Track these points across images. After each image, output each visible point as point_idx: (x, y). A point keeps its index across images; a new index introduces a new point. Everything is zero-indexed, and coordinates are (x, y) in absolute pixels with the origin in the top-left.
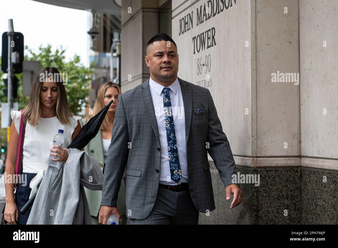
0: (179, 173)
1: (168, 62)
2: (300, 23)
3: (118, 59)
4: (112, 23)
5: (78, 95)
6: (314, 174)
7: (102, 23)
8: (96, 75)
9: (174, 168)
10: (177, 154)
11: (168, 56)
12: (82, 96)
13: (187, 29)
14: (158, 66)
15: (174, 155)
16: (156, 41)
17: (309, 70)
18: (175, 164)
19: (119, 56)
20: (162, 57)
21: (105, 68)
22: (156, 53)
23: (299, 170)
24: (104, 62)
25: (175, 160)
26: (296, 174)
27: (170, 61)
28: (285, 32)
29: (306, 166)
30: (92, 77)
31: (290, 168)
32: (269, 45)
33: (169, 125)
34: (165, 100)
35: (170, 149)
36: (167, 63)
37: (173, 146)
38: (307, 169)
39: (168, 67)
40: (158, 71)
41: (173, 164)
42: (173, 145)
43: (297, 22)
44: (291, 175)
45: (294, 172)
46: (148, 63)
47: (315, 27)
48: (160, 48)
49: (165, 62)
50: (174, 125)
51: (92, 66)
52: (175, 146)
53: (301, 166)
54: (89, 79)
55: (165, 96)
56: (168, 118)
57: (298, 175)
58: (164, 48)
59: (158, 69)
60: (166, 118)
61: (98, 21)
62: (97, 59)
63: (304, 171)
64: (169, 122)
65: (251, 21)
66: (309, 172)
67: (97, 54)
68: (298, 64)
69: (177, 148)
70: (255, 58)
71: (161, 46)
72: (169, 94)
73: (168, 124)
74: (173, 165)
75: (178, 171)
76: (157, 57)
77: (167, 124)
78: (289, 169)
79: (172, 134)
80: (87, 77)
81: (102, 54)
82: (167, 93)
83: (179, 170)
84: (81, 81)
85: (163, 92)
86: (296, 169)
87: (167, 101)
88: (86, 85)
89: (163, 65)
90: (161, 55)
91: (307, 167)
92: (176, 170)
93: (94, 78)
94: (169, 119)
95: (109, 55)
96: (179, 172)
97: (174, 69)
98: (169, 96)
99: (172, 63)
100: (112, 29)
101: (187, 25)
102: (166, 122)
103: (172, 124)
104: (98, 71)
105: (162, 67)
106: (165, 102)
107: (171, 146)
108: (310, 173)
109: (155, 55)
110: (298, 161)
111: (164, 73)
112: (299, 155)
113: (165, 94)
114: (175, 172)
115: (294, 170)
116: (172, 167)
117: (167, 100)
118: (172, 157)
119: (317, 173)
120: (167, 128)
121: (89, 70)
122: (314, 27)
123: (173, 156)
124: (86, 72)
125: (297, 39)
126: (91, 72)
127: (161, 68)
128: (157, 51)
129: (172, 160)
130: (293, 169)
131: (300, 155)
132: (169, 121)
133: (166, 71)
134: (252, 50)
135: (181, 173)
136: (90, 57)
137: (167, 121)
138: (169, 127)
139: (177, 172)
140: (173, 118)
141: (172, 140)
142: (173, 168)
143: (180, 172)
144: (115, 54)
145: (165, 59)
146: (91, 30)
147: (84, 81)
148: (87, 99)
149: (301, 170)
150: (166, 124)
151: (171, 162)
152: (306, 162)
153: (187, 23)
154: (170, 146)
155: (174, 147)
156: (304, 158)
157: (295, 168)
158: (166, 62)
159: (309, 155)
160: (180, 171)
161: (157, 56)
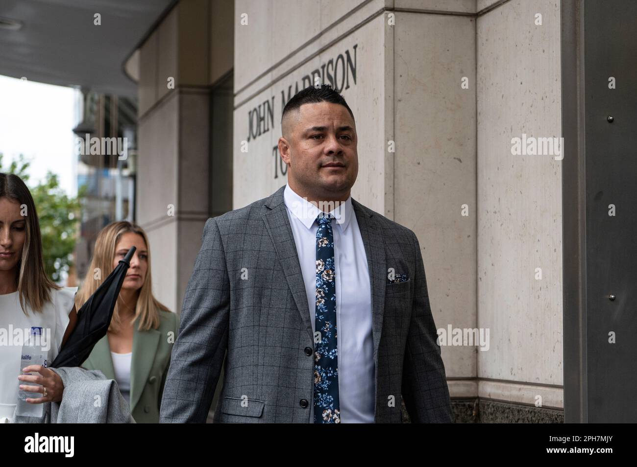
0: (335, 419)
1: (338, 152)
2: (478, 123)
3: (130, 183)
4: (121, 112)
5: (54, 251)
6: (503, 412)
7: (102, 113)
8: (90, 211)
9: (325, 403)
10: (335, 371)
11: (337, 137)
12: (61, 252)
13: (262, 130)
14: (314, 162)
15: (327, 374)
16: (307, 102)
17: (495, 212)
18: (327, 395)
19: (134, 177)
20: (323, 141)
21: (106, 198)
22: (308, 130)
23: (475, 405)
24: (105, 187)
25: (328, 385)
26: (469, 412)
27: (342, 149)
28: (449, 140)
29: (488, 397)
30: (82, 215)
31: (457, 401)
32: (419, 164)
33: (323, 301)
34: (321, 242)
35: (319, 358)
36: (336, 155)
37: (328, 352)
38: (490, 403)
39: (338, 163)
40: (312, 174)
41: (322, 395)
42: (327, 348)
43: (473, 121)
44: (458, 415)
45: (465, 410)
46: (285, 154)
47: (507, 132)
48: (317, 119)
49: (330, 153)
50: (335, 303)
51: (81, 195)
52: (333, 351)
53: (478, 398)
54: (75, 220)
55: (320, 232)
56: (323, 285)
57: (472, 415)
58: (329, 119)
59: (314, 167)
60: (318, 283)
61: (95, 108)
62: (92, 182)
63: (484, 407)
64: (323, 295)
65: (385, 118)
66: (493, 409)
67: (93, 171)
68: (474, 202)
69: (336, 357)
70: (392, 188)
71: (321, 114)
72: (331, 227)
73: (322, 297)
74: (322, 397)
75: (333, 413)
76: (310, 140)
77: (320, 299)
78: (455, 403)
79: (328, 324)
80: (71, 216)
81: (102, 171)
82: (326, 227)
83: (336, 411)
84: (60, 225)
85: (317, 222)
86: (468, 403)
87: (325, 244)
88: (70, 230)
89: (326, 160)
90: (319, 135)
91: (490, 398)
92: (329, 411)
93: (85, 218)
94: (325, 286)
95: (114, 172)
96: (335, 416)
97: (349, 169)
98: (332, 233)
99: (345, 155)
100: (120, 124)
101: (262, 123)
102: (317, 294)
103: (332, 299)
104: (95, 204)
105: (324, 164)
106: (320, 246)
107: (323, 351)
108: (494, 411)
109: (306, 136)
110: (473, 389)
111: (327, 178)
112: (475, 376)
113: (323, 226)
114: (325, 414)
115: (464, 405)
116: (321, 400)
117: (326, 242)
118: (322, 376)
119: (508, 410)
120: (319, 308)
121: (75, 202)
122: (504, 132)
123: (324, 375)
124: (70, 207)
125: (473, 153)
126: (79, 206)
127: (321, 166)
128: (311, 126)
129: (323, 383)
130: (462, 403)
131: (477, 375)
132: (324, 293)
133: (334, 172)
134: (386, 174)
135: (340, 418)
136: (79, 177)
137: (320, 292)
138: (324, 305)
139: (331, 415)
140: (335, 286)
141: (327, 337)
142: (321, 404)
143: (339, 416)
144: (126, 172)
145: (331, 144)
146: (79, 125)
147: (66, 222)
148: (71, 257)
149: (477, 405)
150: (317, 298)
151: (318, 389)
152: (489, 390)
153: (262, 119)
154: (321, 350)
155: (331, 353)
156: (484, 382)
157: (466, 402)
158: (334, 151)
159: (494, 377)
160: (339, 413)
161: (311, 137)
